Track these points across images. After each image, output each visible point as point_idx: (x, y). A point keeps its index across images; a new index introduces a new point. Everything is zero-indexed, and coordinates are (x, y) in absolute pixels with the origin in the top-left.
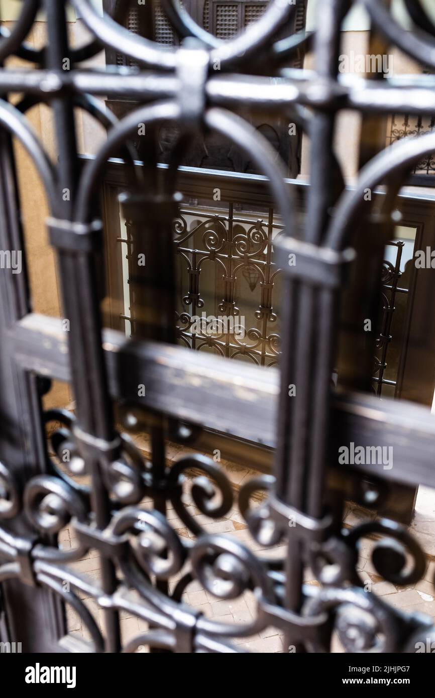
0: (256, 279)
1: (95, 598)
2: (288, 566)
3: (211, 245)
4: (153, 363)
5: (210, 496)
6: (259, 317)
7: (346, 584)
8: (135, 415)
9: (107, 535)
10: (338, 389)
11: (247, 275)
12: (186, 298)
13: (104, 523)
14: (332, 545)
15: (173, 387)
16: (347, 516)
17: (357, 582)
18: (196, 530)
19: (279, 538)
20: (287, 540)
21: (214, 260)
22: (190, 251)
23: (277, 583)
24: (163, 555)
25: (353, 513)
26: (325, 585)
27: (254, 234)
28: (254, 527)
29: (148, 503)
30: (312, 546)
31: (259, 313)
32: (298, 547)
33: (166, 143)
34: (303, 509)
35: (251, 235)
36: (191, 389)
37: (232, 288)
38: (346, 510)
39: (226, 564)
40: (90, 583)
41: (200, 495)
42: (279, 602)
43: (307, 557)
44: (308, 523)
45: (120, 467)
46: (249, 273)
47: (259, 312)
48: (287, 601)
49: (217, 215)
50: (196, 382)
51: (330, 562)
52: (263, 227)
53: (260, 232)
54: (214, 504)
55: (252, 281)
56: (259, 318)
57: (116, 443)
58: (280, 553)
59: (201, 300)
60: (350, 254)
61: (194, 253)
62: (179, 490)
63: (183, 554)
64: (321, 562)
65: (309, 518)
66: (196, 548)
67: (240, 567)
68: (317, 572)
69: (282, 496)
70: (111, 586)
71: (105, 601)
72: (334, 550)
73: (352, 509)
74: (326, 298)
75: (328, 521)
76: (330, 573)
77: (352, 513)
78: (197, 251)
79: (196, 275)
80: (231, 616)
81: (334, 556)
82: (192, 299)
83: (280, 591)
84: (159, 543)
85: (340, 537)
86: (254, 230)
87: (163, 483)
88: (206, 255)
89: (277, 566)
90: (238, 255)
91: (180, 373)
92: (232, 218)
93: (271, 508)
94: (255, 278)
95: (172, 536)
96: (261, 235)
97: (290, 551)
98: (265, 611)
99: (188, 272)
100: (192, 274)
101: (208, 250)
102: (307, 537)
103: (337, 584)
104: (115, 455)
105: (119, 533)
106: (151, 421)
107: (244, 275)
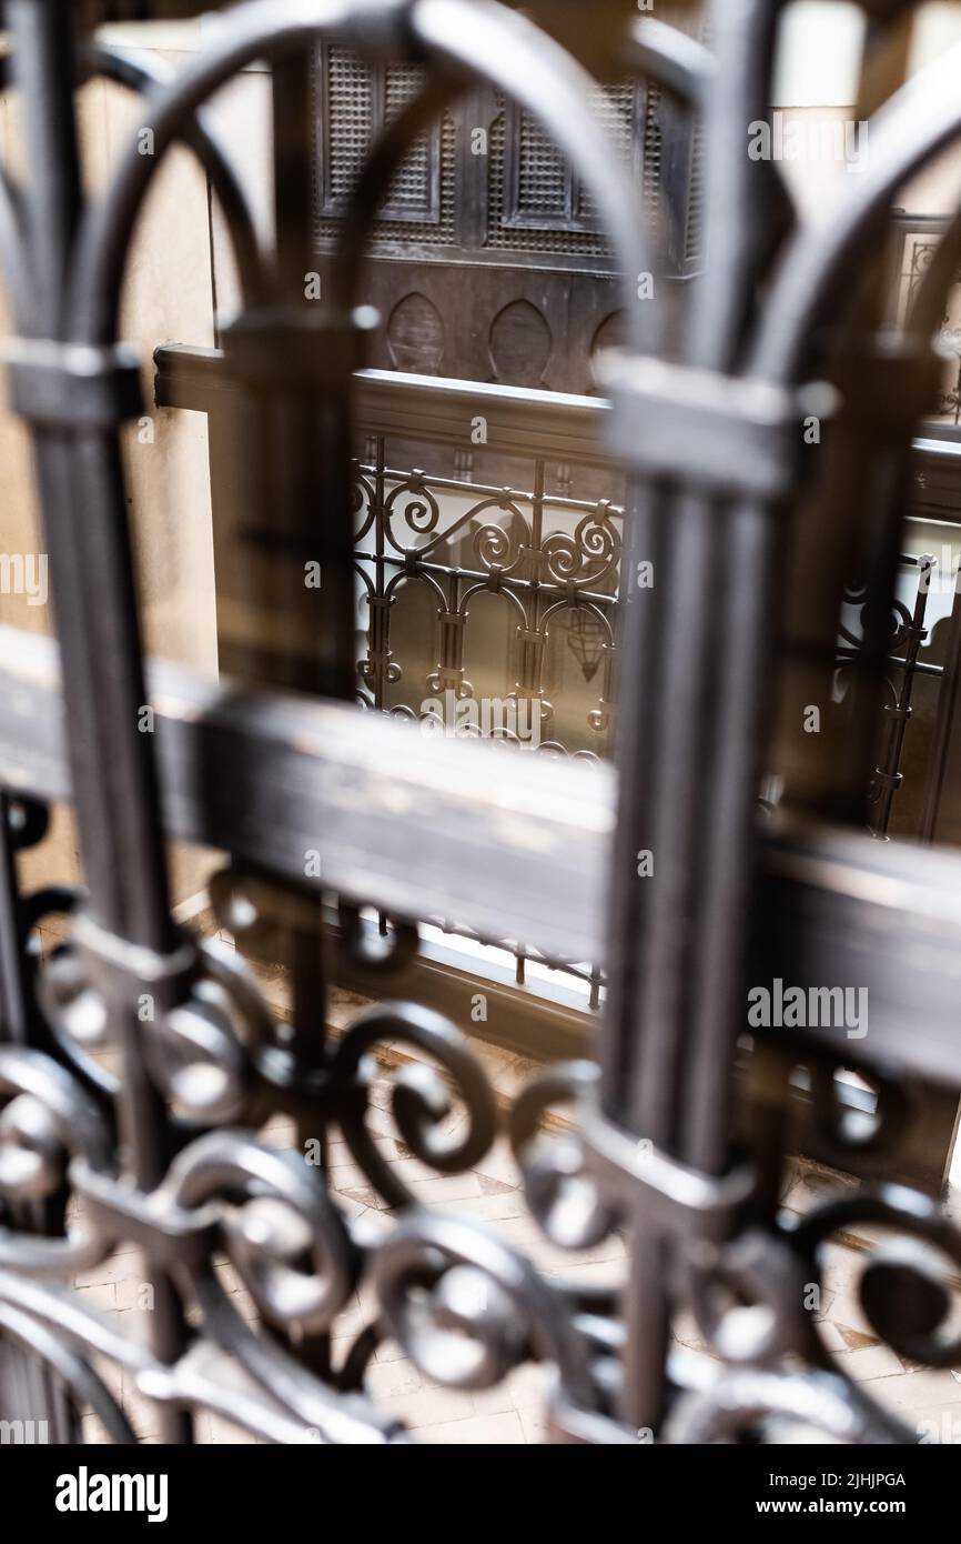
0: (598, 655)
1: (131, 1371)
2: (631, 1306)
3: (492, 558)
4: (284, 749)
5: (438, 1116)
6: (597, 724)
7: (790, 1363)
8: (252, 901)
9: (161, 1207)
10: (776, 819)
11: (578, 644)
12: (433, 677)
13: (154, 1176)
14: (752, 1253)
15: (335, 816)
16: (790, 1189)
17: (817, 1357)
18: (395, 1197)
19: (609, 1222)
20: (630, 1232)
21: (497, 592)
22: (443, 571)
23: (602, 1350)
24: (304, 1263)
25: (805, 1183)
26: (731, 1364)
27: (590, 533)
28: (542, 1194)
29: (281, 1130)
30: (696, 1253)
31: (599, 717)
32: (658, 1254)
33: (406, 347)
34: (673, 1146)
35: (584, 535)
36: (383, 820)
37: (538, 657)
38: (789, 1177)
39: (467, 1295)
40: (119, 1331)
41: (412, 1112)
42: (603, 1404)
43: (681, 1283)
44: (688, 1188)
45: (191, 1026)
46: (583, 642)
47: (599, 712)
48: (627, 1401)
49: (507, 488)
50: (397, 801)
51: (745, 1299)
52: (611, 519)
53: (604, 528)
54: (448, 1135)
55: (590, 657)
56: (597, 728)
57: (181, 960)
58: (610, 1268)
59: (467, 683)
60: (821, 399)
61: (454, 577)
62: (359, 1099)
63: (352, 1265)
64: (721, 1300)
65: (691, 1173)
66: (391, 1247)
67: (503, 1306)
68: (709, 1325)
69: (618, 1109)
70: (175, 1340)
71: (159, 1383)
72: (758, 1266)
73: (803, 1173)
74: (748, 530)
75: (741, 1185)
76: (747, 1328)
77: (802, 1182)
78: (461, 570)
79: (456, 626)
80: (515, 1414)
81: (759, 1283)
82: (446, 681)
83: (609, 1374)
84: (292, 1232)
85: (773, 1230)
86: (591, 525)
87: (318, 1080)
88: (480, 579)
89: (601, 1304)
90: (553, 581)
91: (354, 776)
92: (542, 496)
93: (587, 1148)
94: (595, 651)
95: (329, 1218)
96: (605, 535)
97: (638, 1265)
98: (563, 1428)
99: (440, 618)
100: (447, 625)
101: (484, 569)
102: (682, 1228)
103: (766, 1361)
104: (178, 991)
105: (192, 1201)
106: (290, 913)
107: (570, 644)
